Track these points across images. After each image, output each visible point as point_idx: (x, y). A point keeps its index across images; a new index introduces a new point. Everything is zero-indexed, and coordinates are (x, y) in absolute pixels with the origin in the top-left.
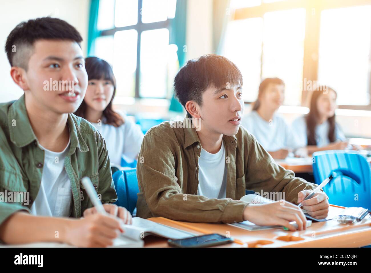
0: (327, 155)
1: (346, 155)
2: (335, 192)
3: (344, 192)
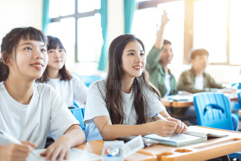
0: (202, 96)
1: (214, 95)
2: (208, 119)
3: (214, 118)
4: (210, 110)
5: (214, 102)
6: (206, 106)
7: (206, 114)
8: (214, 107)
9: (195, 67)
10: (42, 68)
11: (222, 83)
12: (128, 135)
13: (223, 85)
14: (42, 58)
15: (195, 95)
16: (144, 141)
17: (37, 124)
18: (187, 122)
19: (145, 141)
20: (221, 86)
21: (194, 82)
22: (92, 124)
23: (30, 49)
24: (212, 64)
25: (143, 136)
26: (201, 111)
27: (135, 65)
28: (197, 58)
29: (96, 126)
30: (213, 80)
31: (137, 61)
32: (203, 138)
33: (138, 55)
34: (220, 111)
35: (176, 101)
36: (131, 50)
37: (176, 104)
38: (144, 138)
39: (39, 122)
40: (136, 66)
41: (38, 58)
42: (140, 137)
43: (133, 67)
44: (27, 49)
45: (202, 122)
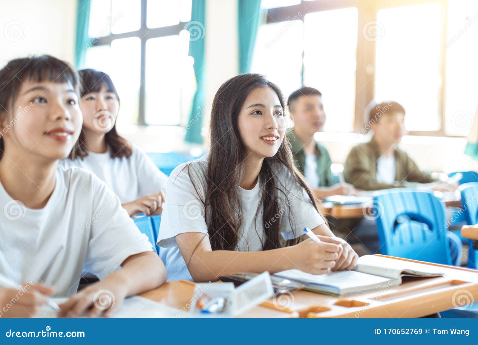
0: (390, 195)
1: (414, 194)
2: (401, 242)
3: (412, 240)
4: (405, 225)
5: (412, 209)
6: (397, 217)
7: (397, 232)
8: (414, 217)
9: (379, 139)
10: (69, 137)
11: (432, 172)
12: (244, 271)
13: (434, 175)
14: (67, 119)
15: (376, 193)
16: (273, 284)
17: (62, 248)
18: (360, 247)
19: (275, 283)
20: (430, 176)
21: (376, 169)
22: (173, 249)
23: (43, 101)
24: (411, 133)
25: (271, 274)
26: (387, 226)
27: (264, 134)
28: (384, 120)
29: (181, 254)
30: (414, 164)
31: (268, 127)
32: (393, 279)
33: (270, 114)
34: (425, 227)
35: (338, 205)
36: (257, 105)
37: (339, 211)
38: (274, 278)
39: (64, 243)
40: (266, 136)
41: (59, 118)
42: (266, 276)
43: (262, 138)
44: (37, 101)
45: (390, 248)
